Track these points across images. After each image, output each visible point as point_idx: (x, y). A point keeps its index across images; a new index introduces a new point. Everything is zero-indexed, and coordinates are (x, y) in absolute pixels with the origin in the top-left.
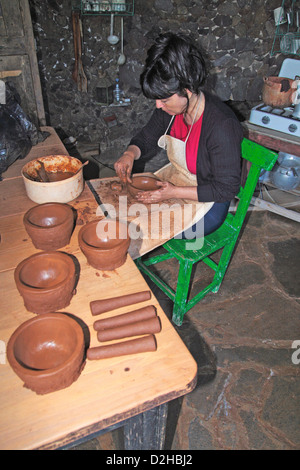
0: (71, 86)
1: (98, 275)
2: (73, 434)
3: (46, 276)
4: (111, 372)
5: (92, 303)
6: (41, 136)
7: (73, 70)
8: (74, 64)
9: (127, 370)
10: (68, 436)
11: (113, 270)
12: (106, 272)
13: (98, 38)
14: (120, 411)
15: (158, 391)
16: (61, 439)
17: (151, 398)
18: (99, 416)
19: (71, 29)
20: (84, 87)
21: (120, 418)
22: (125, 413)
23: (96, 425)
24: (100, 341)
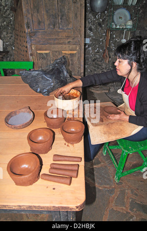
0: (102, 60)
1: (65, 144)
2: (20, 206)
3: (40, 138)
4: (47, 187)
5: (55, 155)
6: (72, 80)
7: (104, 53)
8: (105, 50)
9: (54, 189)
10: (17, 206)
11: (73, 144)
12: (69, 144)
13: (118, 40)
14: (42, 205)
15: (61, 204)
16: (15, 206)
17: (57, 206)
18: (32, 203)
19: (106, 35)
20: (107, 61)
21: (41, 208)
22: (44, 207)
23: (30, 207)
24: (50, 172)
